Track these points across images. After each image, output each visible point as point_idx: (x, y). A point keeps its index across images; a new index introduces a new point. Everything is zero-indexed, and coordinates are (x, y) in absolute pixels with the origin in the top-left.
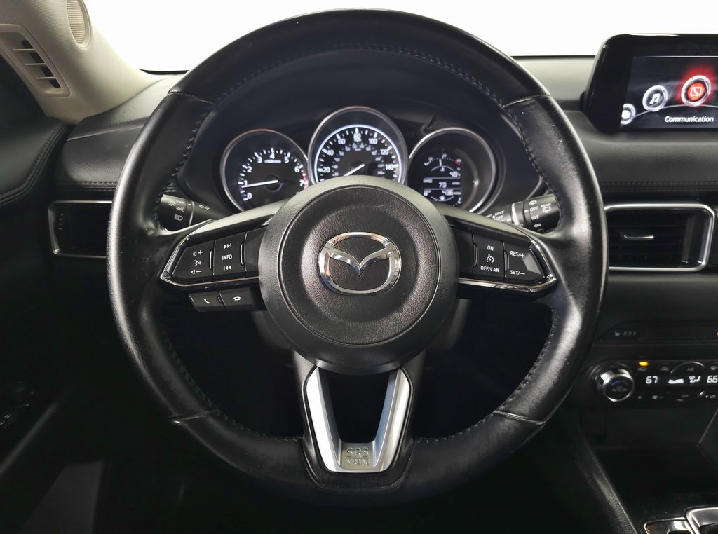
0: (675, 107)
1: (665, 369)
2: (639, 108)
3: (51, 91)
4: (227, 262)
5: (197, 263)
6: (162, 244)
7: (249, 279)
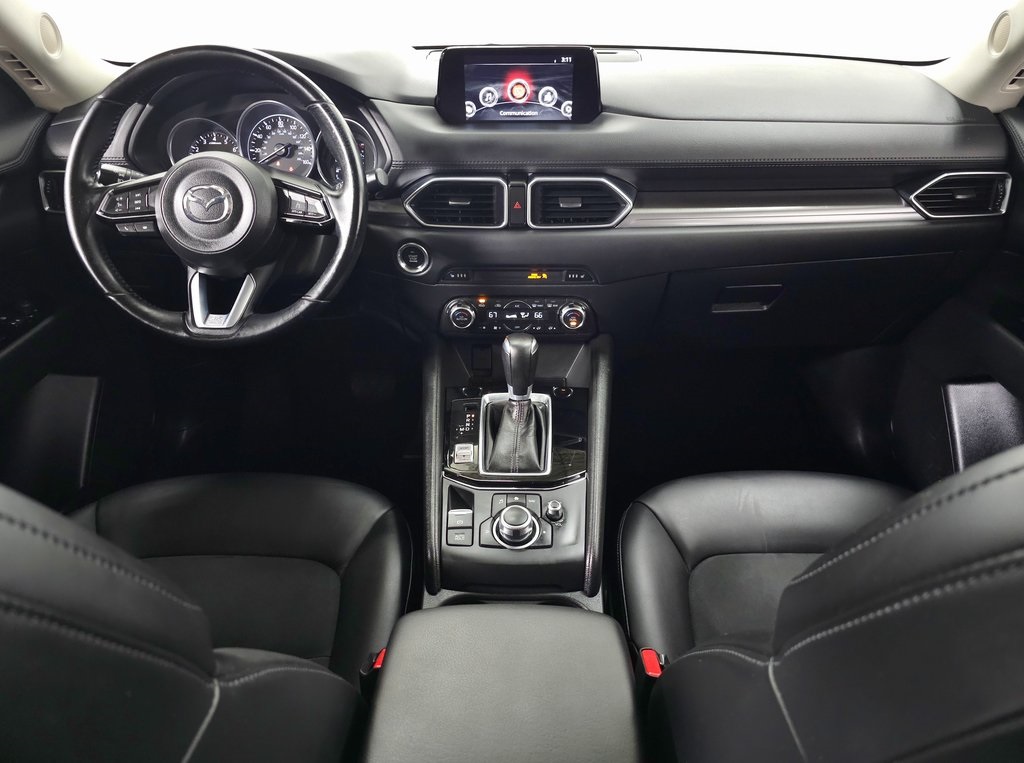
0: (504, 104)
1: (498, 305)
2: (478, 105)
3: (36, 88)
4: (138, 205)
5: (119, 205)
6: (97, 193)
7: (148, 216)
